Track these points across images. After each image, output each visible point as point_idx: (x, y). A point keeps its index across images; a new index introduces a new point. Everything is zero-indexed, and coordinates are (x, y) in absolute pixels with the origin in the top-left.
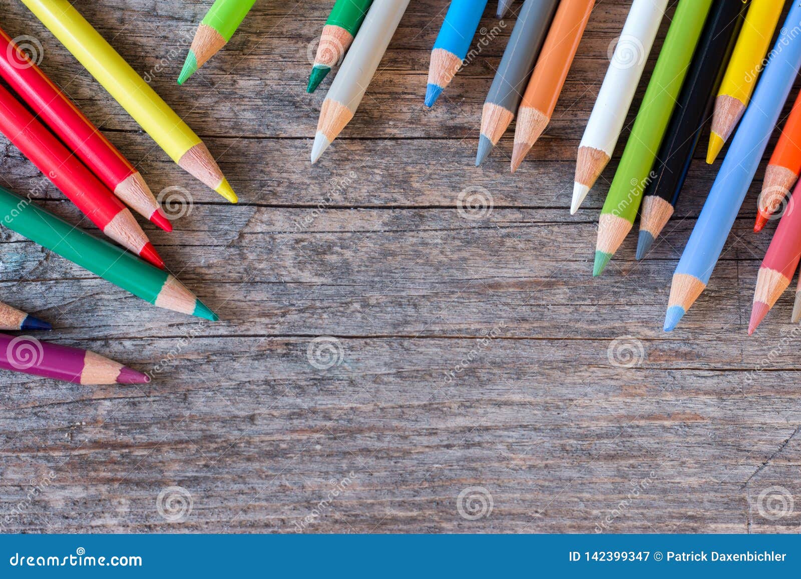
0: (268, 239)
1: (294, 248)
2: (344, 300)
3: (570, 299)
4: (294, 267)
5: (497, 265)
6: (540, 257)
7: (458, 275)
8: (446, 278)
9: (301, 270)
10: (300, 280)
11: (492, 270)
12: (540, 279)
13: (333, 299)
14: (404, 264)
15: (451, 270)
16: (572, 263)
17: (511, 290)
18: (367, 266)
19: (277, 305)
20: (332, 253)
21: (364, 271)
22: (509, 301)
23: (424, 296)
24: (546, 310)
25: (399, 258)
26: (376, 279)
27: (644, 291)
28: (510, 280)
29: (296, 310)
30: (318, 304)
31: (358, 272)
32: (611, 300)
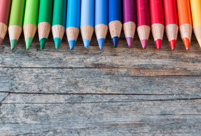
0: (12, 106)
1: (23, 109)
2: (45, 130)
3: (150, 131)
4: (23, 117)
5: (116, 116)
6: (136, 114)
7: (98, 120)
8: (93, 122)
9: (27, 118)
10: (26, 122)
11: (114, 119)
12: (136, 122)
13: (40, 130)
14: (74, 116)
15: (95, 119)
16: (151, 116)
17: (123, 126)
18: (57, 117)
19: (14, 132)
20: (41, 112)
21: (55, 119)
22: (122, 131)
23: (82, 129)
24: (139, 135)
25: (72, 114)
26: (61, 122)
27: (185, 127)
28: (122, 123)
29: (22, 134)
30: (33, 132)
31: (52, 119)
32: (170, 131)
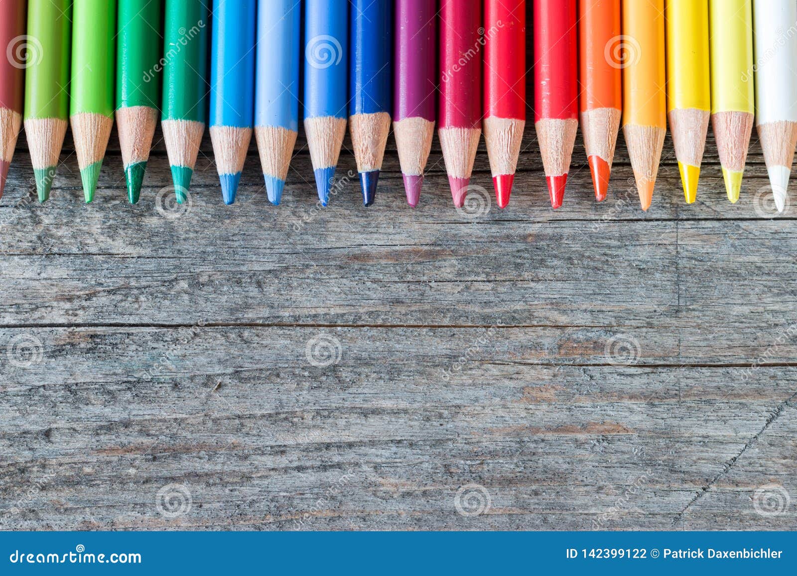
0: (68, 197)
1: (102, 209)
2: (167, 277)
3: (459, 274)
4: (102, 234)
5: (364, 229)
6: (421, 219)
7: (314, 243)
8: (299, 247)
9: (112, 237)
10: (110, 251)
11: (360, 236)
12: (420, 248)
13: (152, 277)
14: (245, 229)
15: (305, 237)
16: (462, 227)
17: (383, 262)
18: (197, 232)
19: (80, 284)
20: (152, 215)
21: (193, 239)
22: (381, 277)
23: (270, 271)
24: (428, 288)
25: (238, 222)
26: (210, 249)
27: (556, 262)
28: (382, 249)
29: (104, 291)
30: (133, 283)
31: (185, 240)
32: (513, 274)
